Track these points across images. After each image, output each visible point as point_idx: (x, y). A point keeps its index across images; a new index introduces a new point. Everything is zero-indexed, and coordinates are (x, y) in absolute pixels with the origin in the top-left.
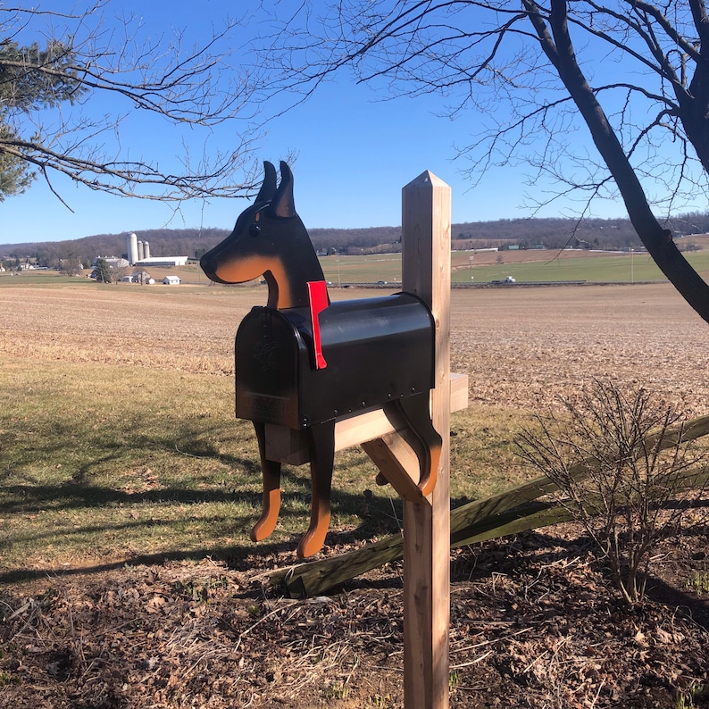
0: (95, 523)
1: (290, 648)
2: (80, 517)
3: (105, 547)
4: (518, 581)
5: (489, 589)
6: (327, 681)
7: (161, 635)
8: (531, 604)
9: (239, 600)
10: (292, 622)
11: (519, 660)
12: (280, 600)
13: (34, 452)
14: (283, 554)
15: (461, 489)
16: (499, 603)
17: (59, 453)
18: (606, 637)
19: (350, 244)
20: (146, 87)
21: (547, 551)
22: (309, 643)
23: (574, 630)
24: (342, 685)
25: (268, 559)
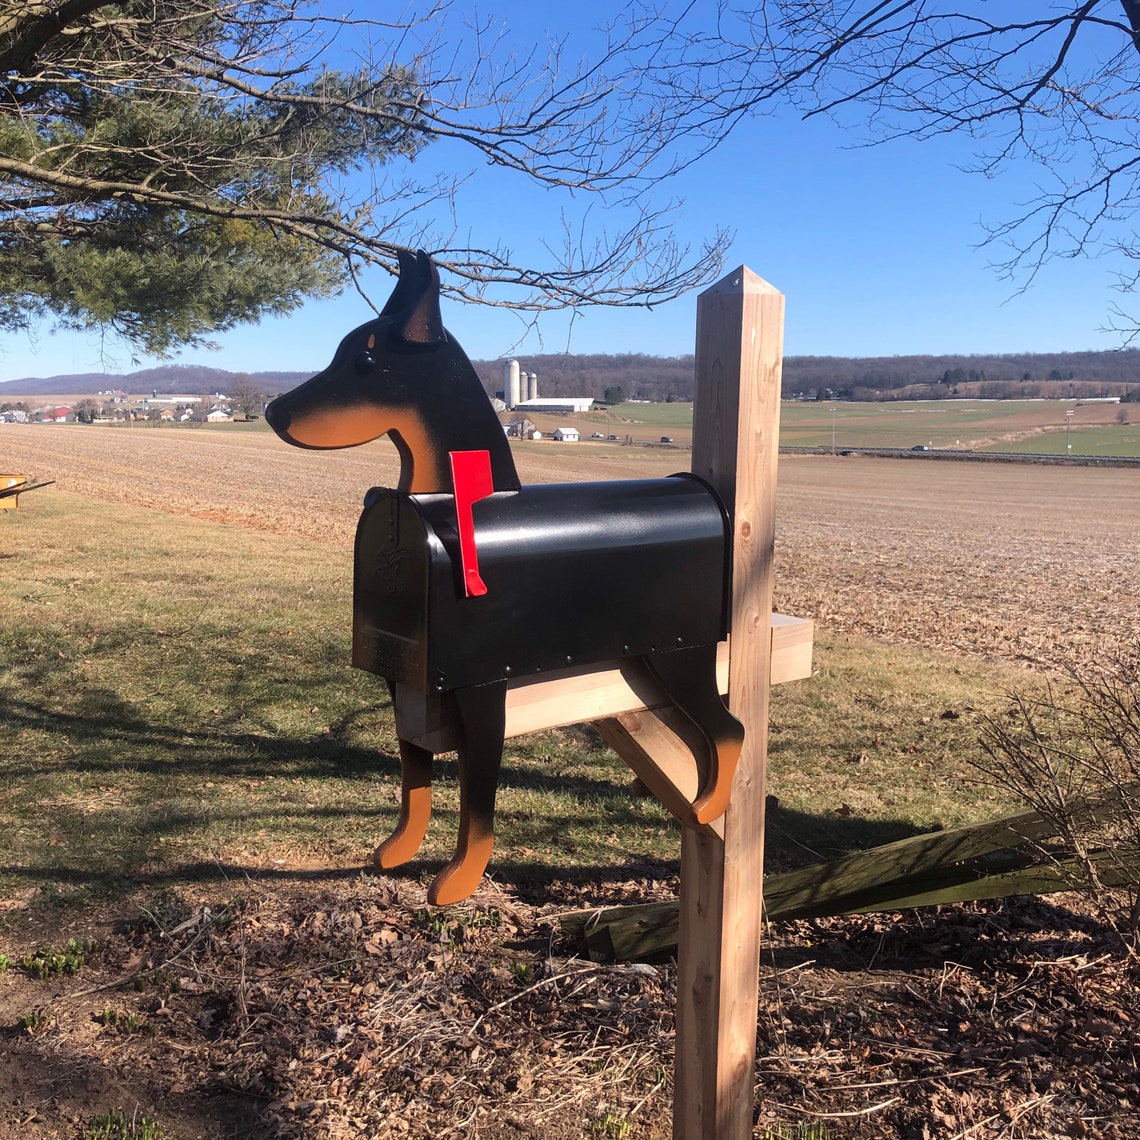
0: (339, 803)
1: (561, 1042)
2: (320, 792)
3: (339, 842)
4: (988, 982)
5: (932, 989)
6: (602, 1106)
7: (372, 990)
8: (997, 1025)
9: (510, 951)
10: (577, 999)
11: (942, 1123)
12: (572, 961)
13: (285, 685)
14: (609, 885)
15: (937, 810)
16: (940, 1017)
17: (321, 690)
18: (1119, 1108)
19: (858, 383)
20: (503, 131)
21: (1054, 935)
22: (592, 1038)
23: (1061, 1085)
24: (623, 1116)
25: (585, 890)
